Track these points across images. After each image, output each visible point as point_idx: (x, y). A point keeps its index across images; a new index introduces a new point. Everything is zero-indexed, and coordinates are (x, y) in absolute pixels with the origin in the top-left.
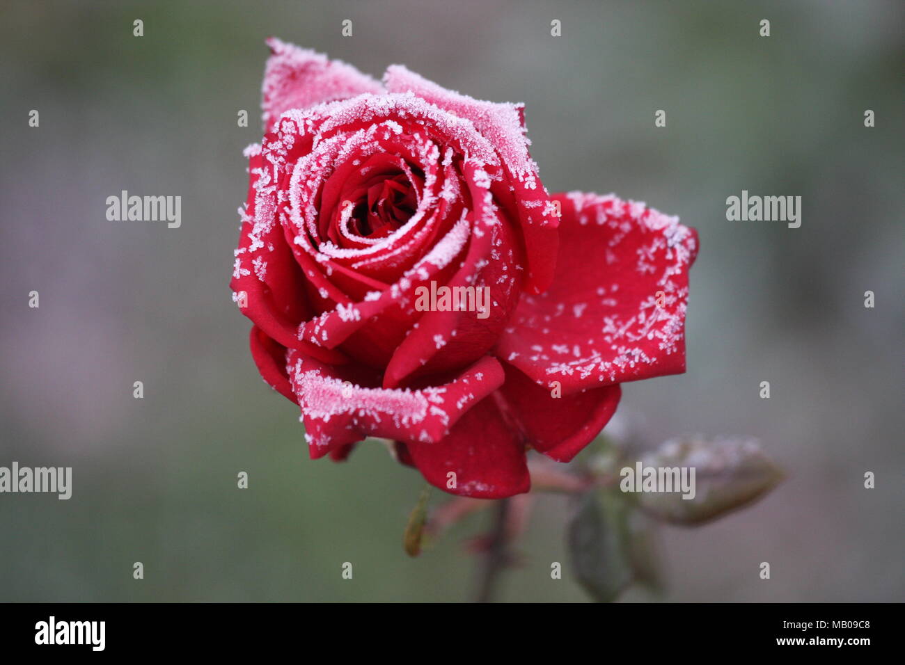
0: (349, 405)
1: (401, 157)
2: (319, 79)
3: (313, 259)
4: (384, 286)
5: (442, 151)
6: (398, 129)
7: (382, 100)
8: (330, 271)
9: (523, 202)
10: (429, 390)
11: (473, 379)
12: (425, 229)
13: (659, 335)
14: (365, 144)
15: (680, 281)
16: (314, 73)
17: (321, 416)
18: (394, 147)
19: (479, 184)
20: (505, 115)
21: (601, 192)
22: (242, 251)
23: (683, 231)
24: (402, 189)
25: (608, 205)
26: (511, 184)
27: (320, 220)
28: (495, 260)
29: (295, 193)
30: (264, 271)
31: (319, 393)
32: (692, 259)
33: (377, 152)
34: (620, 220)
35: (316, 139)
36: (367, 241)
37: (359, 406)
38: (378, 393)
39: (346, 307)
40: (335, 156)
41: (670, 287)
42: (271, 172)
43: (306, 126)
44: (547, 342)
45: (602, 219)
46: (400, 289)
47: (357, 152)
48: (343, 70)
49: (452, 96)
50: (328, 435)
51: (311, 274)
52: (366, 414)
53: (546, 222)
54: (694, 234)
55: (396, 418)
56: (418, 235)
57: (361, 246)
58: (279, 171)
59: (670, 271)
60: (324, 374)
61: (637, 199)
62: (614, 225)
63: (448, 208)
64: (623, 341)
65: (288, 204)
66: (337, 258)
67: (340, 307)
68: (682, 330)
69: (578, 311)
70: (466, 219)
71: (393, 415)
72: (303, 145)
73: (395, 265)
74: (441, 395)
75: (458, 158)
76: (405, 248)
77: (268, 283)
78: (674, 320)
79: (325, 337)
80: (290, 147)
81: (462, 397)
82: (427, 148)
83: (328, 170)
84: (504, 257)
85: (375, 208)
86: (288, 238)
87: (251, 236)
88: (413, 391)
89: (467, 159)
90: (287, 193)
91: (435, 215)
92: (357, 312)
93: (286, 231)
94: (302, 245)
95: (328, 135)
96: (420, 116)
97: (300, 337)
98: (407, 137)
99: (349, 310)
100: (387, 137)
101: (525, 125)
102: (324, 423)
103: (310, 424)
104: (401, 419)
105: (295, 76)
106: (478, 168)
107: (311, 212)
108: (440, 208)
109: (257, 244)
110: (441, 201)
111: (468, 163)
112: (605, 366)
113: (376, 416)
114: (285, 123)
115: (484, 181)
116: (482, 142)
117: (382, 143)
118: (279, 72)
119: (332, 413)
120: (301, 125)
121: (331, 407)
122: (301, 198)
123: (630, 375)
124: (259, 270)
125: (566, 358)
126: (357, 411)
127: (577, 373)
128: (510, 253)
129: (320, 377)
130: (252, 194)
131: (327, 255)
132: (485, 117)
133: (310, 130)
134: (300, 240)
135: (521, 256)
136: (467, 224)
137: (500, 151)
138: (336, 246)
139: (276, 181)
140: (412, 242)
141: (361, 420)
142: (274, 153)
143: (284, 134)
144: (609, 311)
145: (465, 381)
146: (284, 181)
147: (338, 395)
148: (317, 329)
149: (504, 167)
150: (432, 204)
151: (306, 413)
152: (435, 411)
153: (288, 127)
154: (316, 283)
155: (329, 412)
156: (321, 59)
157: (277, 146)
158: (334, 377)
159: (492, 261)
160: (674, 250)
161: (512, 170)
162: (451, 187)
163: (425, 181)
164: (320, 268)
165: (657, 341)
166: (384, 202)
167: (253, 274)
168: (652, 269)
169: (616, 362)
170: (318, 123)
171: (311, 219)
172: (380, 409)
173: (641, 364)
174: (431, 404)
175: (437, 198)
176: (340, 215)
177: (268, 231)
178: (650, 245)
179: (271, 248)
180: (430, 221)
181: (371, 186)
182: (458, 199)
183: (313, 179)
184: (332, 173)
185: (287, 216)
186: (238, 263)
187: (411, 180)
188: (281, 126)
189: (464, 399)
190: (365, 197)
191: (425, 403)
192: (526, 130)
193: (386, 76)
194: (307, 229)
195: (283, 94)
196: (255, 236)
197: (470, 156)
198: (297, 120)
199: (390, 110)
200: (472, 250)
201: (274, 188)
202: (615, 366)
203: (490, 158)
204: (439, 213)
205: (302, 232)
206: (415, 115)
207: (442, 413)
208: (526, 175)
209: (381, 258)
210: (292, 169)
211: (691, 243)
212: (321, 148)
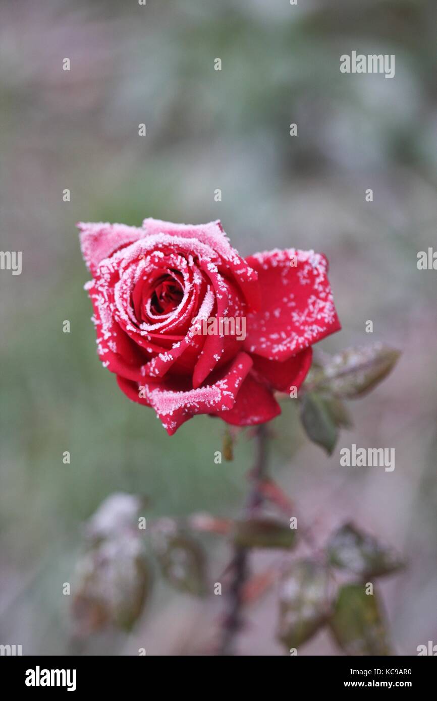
0: (181, 404)
1: (167, 268)
2: (109, 237)
3: (139, 334)
4: (180, 338)
5: (187, 259)
6: (161, 255)
7: (148, 242)
8: (149, 338)
9: (236, 272)
10: (218, 383)
11: (238, 369)
12: (192, 303)
13: (323, 315)
14: (147, 267)
15: (325, 283)
16: (106, 234)
17: (168, 413)
18: (161, 264)
19: (212, 271)
20: (212, 229)
21: (270, 250)
22: (100, 340)
23: (318, 257)
24: (172, 284)
25: (276, 255)
26: (227, 264)
27: (136, 313)
28: (231, 306)
29: (119, 303)
30: (115, 347)
31: (162, 401)
32: (327, 270)
33: (154, 269)
34: (284, 261)
35: (121, 271)
36: (164, 317)
37: (186, 402)
38: (193, 392)
39: (163, 354)
40: (133, 278)
41: (321, 288)
42: (103, 296)
43: (113, 267)
44: (266, 335)
45: (275, 264)
46: (189, 338)
47: (144, 273)
48: (120, 228)
49: (182, 227)
50: (174, 421)
51: (140, 342)
52: (190, 405)
53: (251, 279)
54: (324, 257)
55: (207, 402)
56: (189, 307)
57: (161, 321)
58: (107, 294)
59: (318, 280)
60: (162, 390)
61: (289, 247)
62: (282, 264)
63: (199, 288)
64: (305, 323)
65: (117, 310)
66: (151, 331)
67: (161, 355)
68: (334, 309)
69: (277, 313)
70: (210, 290)
71: (205, 401)
72: (115, 277)
73: (181, 325)
74: (225, 383)
75: (196, 259)
76: (185, 315)
77: (119, 352)
78: (328, 305)
79: (157, 371)
80: (109, 280)
81: (236, 381)
82: (179, 260)
83: (132, 286)
84: (235, 303)
85: (161, 297)
86: (123, 328)
87: (103, 331)
88: (211, 386)
89: (200, 259)
90: (115, 304)
91: (194, 293)
92: (170, 356)
93: (121, 324)
94: (131, 330)
95: (126, 268)
96: (170, 245)
97: (144, 374)
98: (168, 257)
99: (166, 356)
100: (157, 260)
101: (223, 231)
102: (171, 416)
103: (164, 419)
104: (209, 403)
105: (97, 239)
106: (208, 263)
107: (130, 310)
108: (196, 290)
109: (107, 335)
110: (195, 285)
111: (202, 261)
112: (301, 340)
113: (196, 404)
114: (102, 269)
115: (214, 269)
116: (206, 247)
117: (155, 264)
118: (89, 240)
119: (173, 410)
120: (111, 267)
121: (172, 407)
122: (123, 305)
123: (315, 340)
124: (112, 347)
125: (279, 341)
126: (186, 405)
127: (288, 348)
128: (237, 299)
129: (161, 392)
130: (96, 310)
131: (145, 331)
132: (202, 234)
133: (116, 268)
134: (130, 327)
135: (243, 298)
136: (212, 293)
137: (216, 249)
138: (149, 324)
139: (107, 300)
140: (187, 311)
141: (189, 409)
142: (102, 286)
143: (103, 274)
144: (293, 309)
145: (235, 372)
146: (111, 299)
147: (173, 400)
148: (152, 369)
149: (220, 256)
150: (191, 288)
151: (160, 413)
152: (225, 393)
153: (105, 270)
154: (144, 346)
155: (171, 410)
156: (107, 226)
157: (102, 281)
158: (168, 390)
159: (230, 307)
160: (316, 269)
161: (225, 257)
162: (198, 276)
163: (184, 278)
164: (144, 338)
165: (323, 318)
166: (165, 294)
167: (110, 351)
168: (308, 281)
169: (306, 335)
170: (119, 264)
171: (131, 314)
172: (197, 401)
173: (319, 333)
174: (222, 390)
175: (192, 284)
176: (145, 307)
177: (111, 326)
178: (303, 269)
179: (115, 334)
180: (193, 298)
181: (156, 286)
182: (203, 281)
183: (126, 293)
184: (134, 287)
185: (119, 316)
186: (100, 347)
187: (176, 279)
188: (101, 271)
189: (238, 382)
190: (155, 292)
191: (219, 391)
192: (225, 234)
193: (144, 226)
194: (130, 320)
195: (93, 250)
196: (105, 330)
197: (201, 256)
198: (108, 265)
199: (154, 246)
200: (219, 306)
201: (107, 304)
202: (306, 339)
203: (212, 255)
204: (196, 292)
205: (129, 322)
206: (168, 245)
207: (229, 393)
208: (233, 257)
209: (174, 324)
210: (113, 291)
211: (324, 262)
212: (125, 276)
